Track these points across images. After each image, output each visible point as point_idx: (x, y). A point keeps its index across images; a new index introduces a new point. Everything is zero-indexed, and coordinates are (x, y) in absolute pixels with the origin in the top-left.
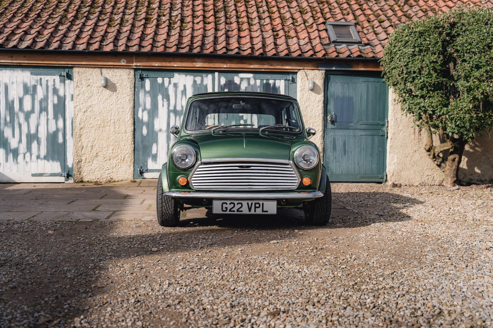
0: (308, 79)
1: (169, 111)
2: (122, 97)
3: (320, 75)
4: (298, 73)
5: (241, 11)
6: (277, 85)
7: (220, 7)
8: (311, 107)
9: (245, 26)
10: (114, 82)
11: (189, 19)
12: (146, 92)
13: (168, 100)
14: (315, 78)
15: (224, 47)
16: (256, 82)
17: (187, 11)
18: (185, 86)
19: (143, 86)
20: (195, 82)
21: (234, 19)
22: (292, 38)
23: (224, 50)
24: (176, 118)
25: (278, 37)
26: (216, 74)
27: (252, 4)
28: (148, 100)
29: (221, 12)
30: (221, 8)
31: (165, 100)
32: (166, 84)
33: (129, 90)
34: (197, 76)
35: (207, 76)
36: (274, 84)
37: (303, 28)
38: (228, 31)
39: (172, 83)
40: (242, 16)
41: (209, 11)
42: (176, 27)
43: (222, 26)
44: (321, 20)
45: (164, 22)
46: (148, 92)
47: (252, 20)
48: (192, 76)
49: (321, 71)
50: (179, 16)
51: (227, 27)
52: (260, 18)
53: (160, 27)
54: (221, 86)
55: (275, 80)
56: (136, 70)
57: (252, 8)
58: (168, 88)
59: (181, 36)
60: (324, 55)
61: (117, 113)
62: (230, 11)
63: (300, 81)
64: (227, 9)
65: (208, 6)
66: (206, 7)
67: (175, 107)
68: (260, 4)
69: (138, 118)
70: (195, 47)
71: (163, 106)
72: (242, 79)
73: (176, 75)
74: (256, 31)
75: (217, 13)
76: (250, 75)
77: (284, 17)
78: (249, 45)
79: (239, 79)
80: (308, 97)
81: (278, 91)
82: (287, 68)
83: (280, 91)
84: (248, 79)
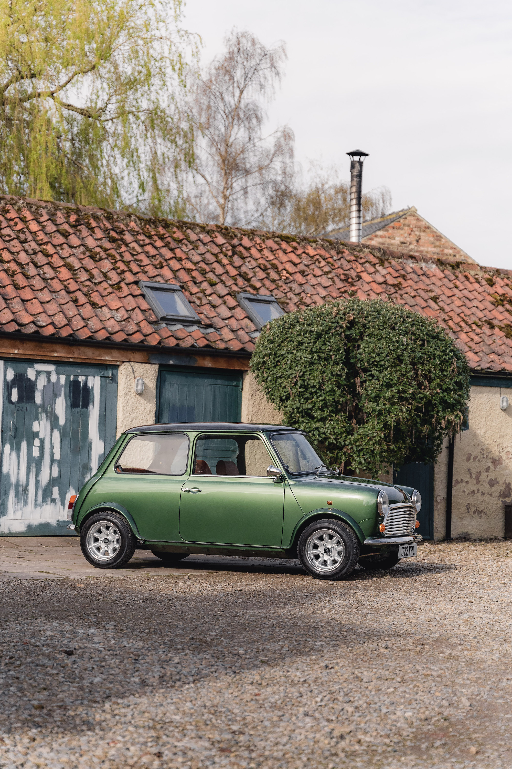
0: (135, 378)
3: (153, 372)
4: (121, 368)
6: (90, 384)
8: (138, 420)
14: (144, 376)
16: (59, 379)
23: (14, 326)
26: (2, 363)
36: (86, 382)
49: (154, 366)
54: (8, 383)
55: (87, 376)
60: (160, 342)
63: (124, 379)
72: (38, 373)
76: (51, 368)
78: (46, 318)
79: (34, 373)
80: (135, 404)
81: (91, 394)
82: (107, 358)
83: (93, 394)
84: (48, 374)
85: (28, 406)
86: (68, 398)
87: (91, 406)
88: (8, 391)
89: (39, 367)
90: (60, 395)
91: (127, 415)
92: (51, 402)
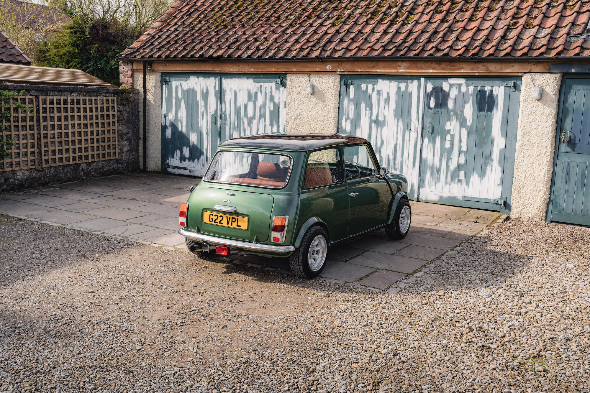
0: (534, 86)
1: (371, 121)
2: (328, 105)
3: (552, 81)
4: (523, 78)
6: (494, 93)
10: (320, 89)
12: (349, 99)
13: (371, 109)
14: (545, 84)
15: (433, 47)
16: (468, 89)
18: (388, 93)
19: (347, 94)
20: (399, 88)
22: (533, 28)
23: (434, 51)
24: (377, 129)
26: (423, 79)
28: (352, 108)
31: (368, 109)
32: (370, 91)
33: (334, 97)
34: (402, 82)
35: (412, 83)
36: (491, 91)
39: (376, 90)
46: (352, 100)
48: (397, 82)
49: (554, 75)
54: (428, 94)
55: (492, 87)
56: (341, 76)
58: (371, 96)
60: (559, 53)
61: (322, 122)
63: (525, 88)
67: (377, 117)
69: (342, 127)
70: (402, 48)
71: (366, 115)
72: (451, 86)
73: (380, 81)
76: (462, 81)
79: (448, 86)
80: (534, 109)
81: (496, 100)
82: (508, 71)
83: (498, 100)
84: (460, 85)
85: (443, 110)
86: (475, 104)
87: (495, 110)
88: (428, 100)
89: (452, 81)
90: (468, 102)
91: (526, 117)
92: (461, 107)
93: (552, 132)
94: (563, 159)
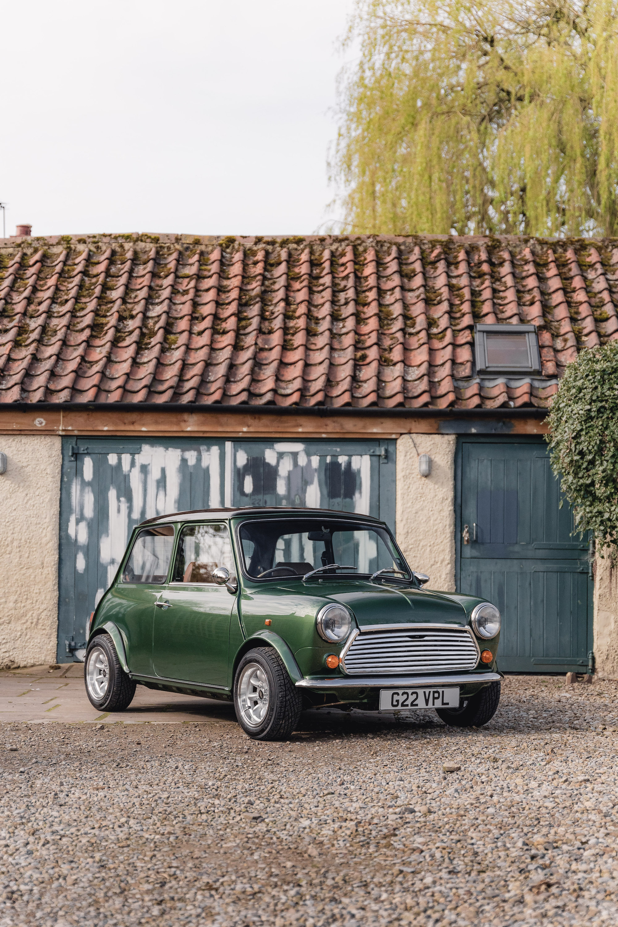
0: (418, 455)
1: (131, 522)
2: (37, 493)
3: (445, 446)
4: (399, 442)
5: (299, 300)
6: (355, 466)
7: (253, 293)
9: (299, 339)
10: (20, 464)
11: (183, 325)
12: (84, 484)
13: (130, 500)
14: (433, 452)
15: (243, 390)
16: (309, 461)
17: (183, 303)
18: (163, 470)
19: (79, 472)
20: (184, 461)
21: (278, 323)
22: (394, 364)
23: (244, 397)
25: (365, 363)
26: (229, 445)
27: (323, 285)
28: (89, 499)
29: (254, 304)
30: (257, 296)
31: (122, 499)
32: (126, 467)
33: (50, 479)
34: (188, 450)
35: (208, 450)
36: (349, 464)
37: (422, 342)
38: (262, 350)
39: (138, 464)
40: (297, 314)
41: (229, 303)
42: (153, 344)
43: (249, 340)
44: (467, 320)
45: (131, 332)
46: (89, 484)
47: (317, 323)
48: (179, 450)
49: (446, 437)
50: (164, 317)
51: (260, 341)
52: (335, 317)
53: (120, 345)
54: (239, 470)
55: (350, 456)
56: (65, 438)
57: (324, 294)
58: (129, 475)
59: (160, 364)
60: (452, 404)
61: (25, 527)
62: (275, 301)
63: (403, 457)
64: (268, 296)
65: (229, 291)
66: (225, 292)
67: (143, 513)
68: (343, 283)
69: (68, 536)
70: (185, 390)
71: (119, 511)
72: (281, 455)
73: (146, 448)
74: (322, 349)
75: (244, 308)
76: (299, 447)
77: (389, 314)
78: (297, 384)
79: (275, 455)
80: (420, 490)
81: (357, 478)
82: (375, 430)
83: (360, 478)
84: (295, 455)
85: (268, 498)
86: (324, 486)
87: (357, 495)
88: (239, 481)
89: (281, 447)
90: (312, 483)
91: (409, 504)
92: (300, 492)
93: (450, 526)
94: (471, 568)
